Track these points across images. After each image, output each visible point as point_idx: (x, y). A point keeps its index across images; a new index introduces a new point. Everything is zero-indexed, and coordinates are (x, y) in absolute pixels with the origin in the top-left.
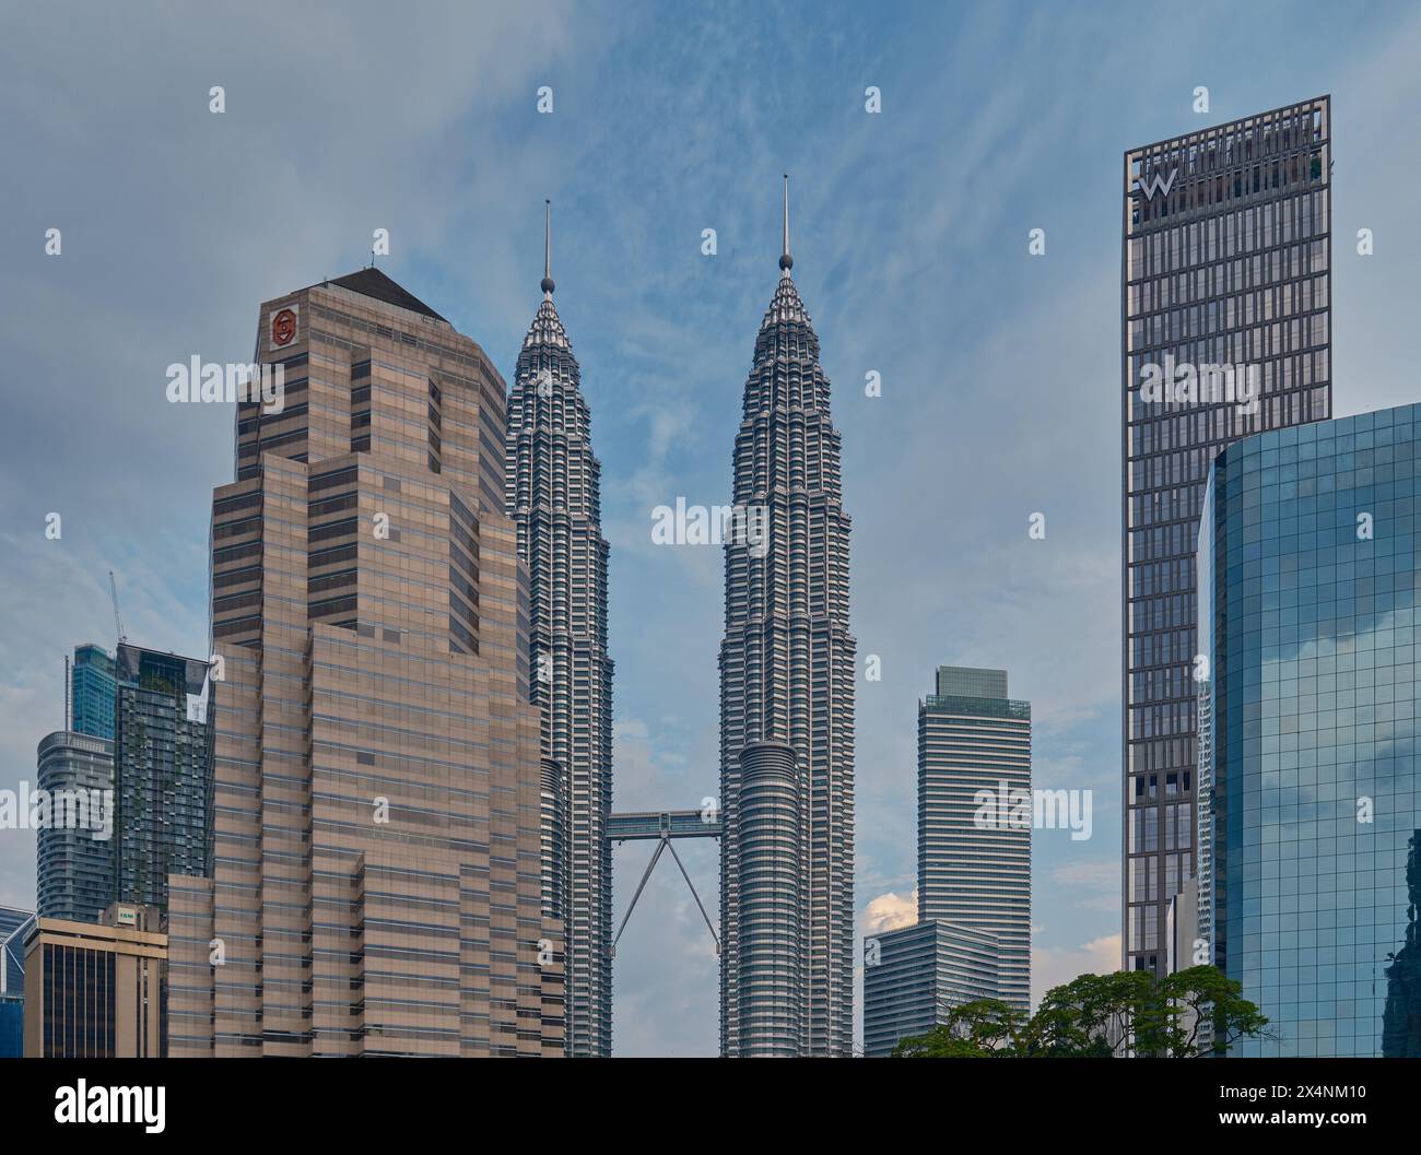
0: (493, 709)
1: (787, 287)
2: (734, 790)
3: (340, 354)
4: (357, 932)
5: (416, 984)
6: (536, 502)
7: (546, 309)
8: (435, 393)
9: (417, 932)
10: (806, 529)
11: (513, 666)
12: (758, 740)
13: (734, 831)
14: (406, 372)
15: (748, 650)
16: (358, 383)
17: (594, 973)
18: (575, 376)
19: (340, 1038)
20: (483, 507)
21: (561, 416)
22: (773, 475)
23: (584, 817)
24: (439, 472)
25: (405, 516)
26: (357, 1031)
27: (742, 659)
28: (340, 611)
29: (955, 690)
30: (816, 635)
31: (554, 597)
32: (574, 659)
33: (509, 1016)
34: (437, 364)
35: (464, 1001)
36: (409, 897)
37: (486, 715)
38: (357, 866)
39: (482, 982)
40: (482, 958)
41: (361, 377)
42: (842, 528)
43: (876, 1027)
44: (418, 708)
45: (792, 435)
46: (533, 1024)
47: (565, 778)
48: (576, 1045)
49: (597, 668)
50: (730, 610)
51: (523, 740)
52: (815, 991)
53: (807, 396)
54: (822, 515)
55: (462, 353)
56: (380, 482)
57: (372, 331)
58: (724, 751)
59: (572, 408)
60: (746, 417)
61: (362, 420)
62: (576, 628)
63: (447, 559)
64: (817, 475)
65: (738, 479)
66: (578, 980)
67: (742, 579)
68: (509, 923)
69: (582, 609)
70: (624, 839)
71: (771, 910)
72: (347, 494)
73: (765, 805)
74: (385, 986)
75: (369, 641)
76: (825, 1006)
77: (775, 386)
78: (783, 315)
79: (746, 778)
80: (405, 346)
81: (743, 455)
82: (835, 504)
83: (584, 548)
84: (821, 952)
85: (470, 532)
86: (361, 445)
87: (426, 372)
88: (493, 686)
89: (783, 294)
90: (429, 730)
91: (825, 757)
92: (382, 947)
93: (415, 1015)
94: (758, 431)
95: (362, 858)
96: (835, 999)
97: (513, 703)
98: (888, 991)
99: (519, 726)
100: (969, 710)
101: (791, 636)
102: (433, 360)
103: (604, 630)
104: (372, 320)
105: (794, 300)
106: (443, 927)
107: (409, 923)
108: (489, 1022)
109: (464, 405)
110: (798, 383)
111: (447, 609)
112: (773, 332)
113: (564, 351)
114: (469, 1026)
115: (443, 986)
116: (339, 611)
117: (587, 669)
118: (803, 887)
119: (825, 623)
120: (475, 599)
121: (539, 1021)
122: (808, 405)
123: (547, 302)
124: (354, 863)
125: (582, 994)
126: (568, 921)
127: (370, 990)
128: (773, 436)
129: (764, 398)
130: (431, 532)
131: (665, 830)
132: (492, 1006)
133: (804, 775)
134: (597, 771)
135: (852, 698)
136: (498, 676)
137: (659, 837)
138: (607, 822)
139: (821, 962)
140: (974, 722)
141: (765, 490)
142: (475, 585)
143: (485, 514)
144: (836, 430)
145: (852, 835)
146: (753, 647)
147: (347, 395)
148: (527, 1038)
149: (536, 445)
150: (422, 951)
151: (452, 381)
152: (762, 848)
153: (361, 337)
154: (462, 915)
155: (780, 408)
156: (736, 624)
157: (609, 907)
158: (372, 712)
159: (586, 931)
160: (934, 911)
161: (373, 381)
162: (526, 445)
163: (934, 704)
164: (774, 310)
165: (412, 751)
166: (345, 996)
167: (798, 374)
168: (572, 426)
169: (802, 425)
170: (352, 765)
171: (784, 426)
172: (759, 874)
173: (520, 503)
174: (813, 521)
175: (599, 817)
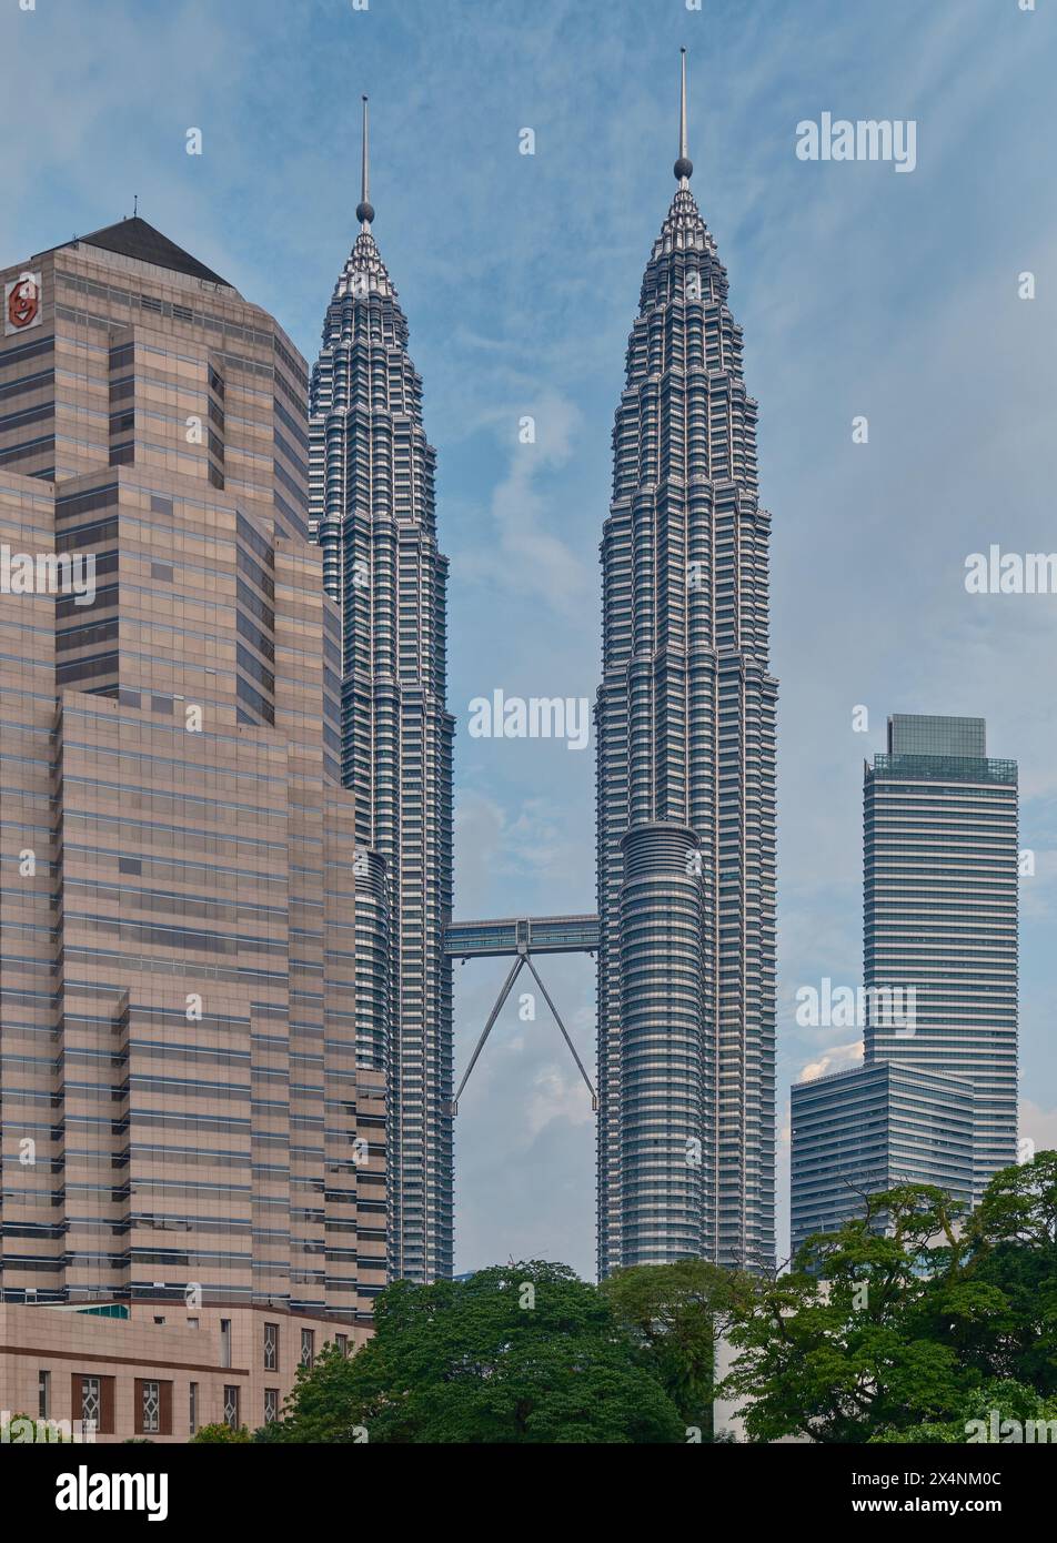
0: (293, 796)
1: (684, 202)
2: (615, 888)
3: (95, 337)
4: (121, 1093)
5: (196, 1161)
6: (351, 506)
7: (363, 245)
8: (216, 382)
9: (197, 1092)
10: (710, 532)
11: (319, 739)
12: (646, 819)
13: (614, 944)
14: (179, 357)
15: (632, 699)
16: (118, 374)
17: (429, 1138)
18: (403, 335)
19: (99, 1231)
20: (279, 531)
21: (384, 390)
22: (666, 460)
23: (415, 928)
24: (222, 488)
25: (178, 546)
26: (120, 1222)
27: (625, 711)
28: (97, 675)
29: (912, 747)
30: (724, 676)
31: (376, 633)
32: (402, 716)
33: (317, 1201)
34: (219, 345)
35: (256, 1182)
36: (185, 1047)
37: (283, 805)
38: (120, 1007)
39: (280, 1157)
40: (280, 1125)
41: (122, 365)
42: (759, 530)
43: (807, 1208)
44: (196, 798)
45: (691, 405)
46: (346, 1211)
47: (390, 876)
48: (406, 1235)
49: (432, 727)
50: (608, 645)
51: (332, 836)
52: (723, 1161)
53: (711, 351)
54: (732, 513)
55: (251, 328)
56: (146, 504)
57: (135, 304)
58: (602, 836)
59: (398, 378)
60: (630, 382)
61: (123, 422)
62: (404, 674)
63: (234, 602)
64: (724, 460)
65: (619, 467)
66: (409, 1147)
67: (625, 603)
68: (315, 1078)
69: (411, 648)
70: (468, 956)
71: (665, 1051)
72: (106, 520)
73: (656, 908)
74: (156, 1164)
75: (133, 712)
76: (737, 1180)
77: (669, 339)
78: (679, 241)
79: (631, 873)
80: (178, 322)
81: (626, 434)
82: (749, 498)
83: (414, 567)
84: (732, 1107)
85: (263, 565)
86: (122, 455)
87: (204, 355)
88: (294, 767)
89: (680, 214)
90: (211, 827)
91: (737, 842)
92: (152, 1112)
93: (194, 1201)
94: (645, 401)
95: (126, 997)
96: (752, 1171)
97: (319, 786)
98: (823, 1158)
99: (326, 817)
100: (933, 774)
101: (691, 678)
102: (213, 338)
103: (442, 675)
104: (135, 290)
105: (694, 221)
106: (230, 1086)
107: (186, 1081)
108: (290, 1209)
109: (254, 396)
110: (700, 335)
111: (234, 667)
112: (666, 266)
113: (387, 301)
114: (263, 1214)
115: (230, 1163)
116: (94, 674)
117: (419, 729)
118: (708, 1019)
119: (736, 660)
120: (270, 654)
121: (354, 1206)
122: (712, 364)
123: (364, 235)
124: (116, 1003)
125: (413, 1167)
126: (395, 1068)
127: (137, 1169)
128: (666, 409)
129: (653, 356)
130: (212, 567)
131: (524, 943)
132: (294, 1188)
133: (708, 867)
134: (432, 865)
135: (773, 760)
136: (300, 752)
137: (515, 953)
138: (445, 933)
139: (732, 1120)
140: (940, 790)
141: (656, 482)
142: (268, 633)
143: (281, 539)
144: (752, 395)
145: (774, 947)
146: (638, 694)
147: (104, 390)
148: (339, 1229)
149: (351, 430)
150: (203, 1117)
151: (238, 365)
152: (651, 967)
153: (122, 313)
154: (253, 1068)
155: (675, 369)
156: (616, 663)
157: (449, 1048)
158: (139, 805)
159: (418, 1081)
160: (886, 1048)
161: (138, 370)
162: (337, 430)
163: (885, 766)
164: (667, 235)
165: (189, 855)
166: (106, 1176)
167: (700, 321)
168: (399, 402)
169: (704, 391)
170: (112, 875)
171: (681, 393)
172: (648, 1002)
173: (330, 508)
174: (720, 521)
175: (436, 928)
